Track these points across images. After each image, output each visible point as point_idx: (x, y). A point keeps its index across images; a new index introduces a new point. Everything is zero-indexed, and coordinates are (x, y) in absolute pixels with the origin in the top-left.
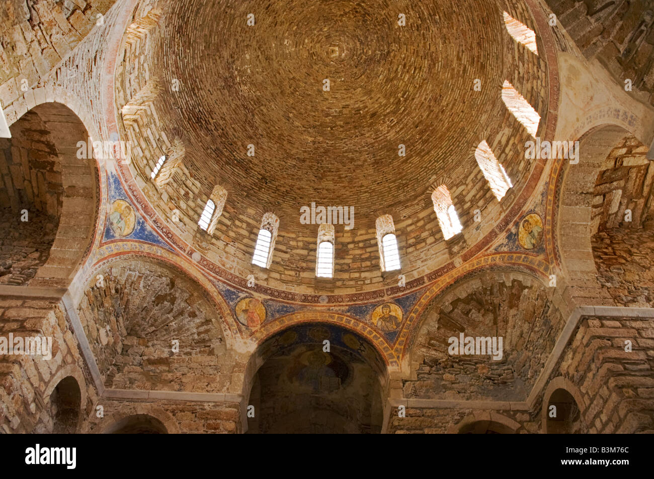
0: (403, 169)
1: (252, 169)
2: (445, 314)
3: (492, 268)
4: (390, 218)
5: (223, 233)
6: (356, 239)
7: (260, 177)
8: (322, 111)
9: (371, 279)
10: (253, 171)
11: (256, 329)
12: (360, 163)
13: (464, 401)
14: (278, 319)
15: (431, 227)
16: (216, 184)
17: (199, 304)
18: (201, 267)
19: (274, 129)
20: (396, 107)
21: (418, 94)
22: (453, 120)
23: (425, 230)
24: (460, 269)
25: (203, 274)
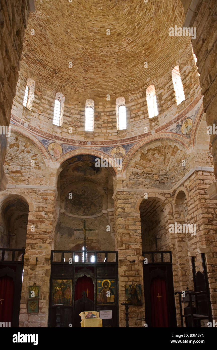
0: (133, 71)
1: (47, 65)
2: (144, 154)
3: (167, 139)
4: (124, 99)
5: (36, 108)
6: (105, 110)
7: (52, 70)
8: (88, 28)
9: (112, 133)
10: (47, 66)
11: (58, 157)
12: (109, 63)
13: (146, 190)
14: (68, 152)
15: (143, 109)
16: (28, 77)
17: (31, 147)
18: (29, 130)
19: (58, 39)
20: (133, 31)
21: (147, 26)
22: (164, 47)
23: (140, 111)
24: (153, 136)
25: (31, 134)
